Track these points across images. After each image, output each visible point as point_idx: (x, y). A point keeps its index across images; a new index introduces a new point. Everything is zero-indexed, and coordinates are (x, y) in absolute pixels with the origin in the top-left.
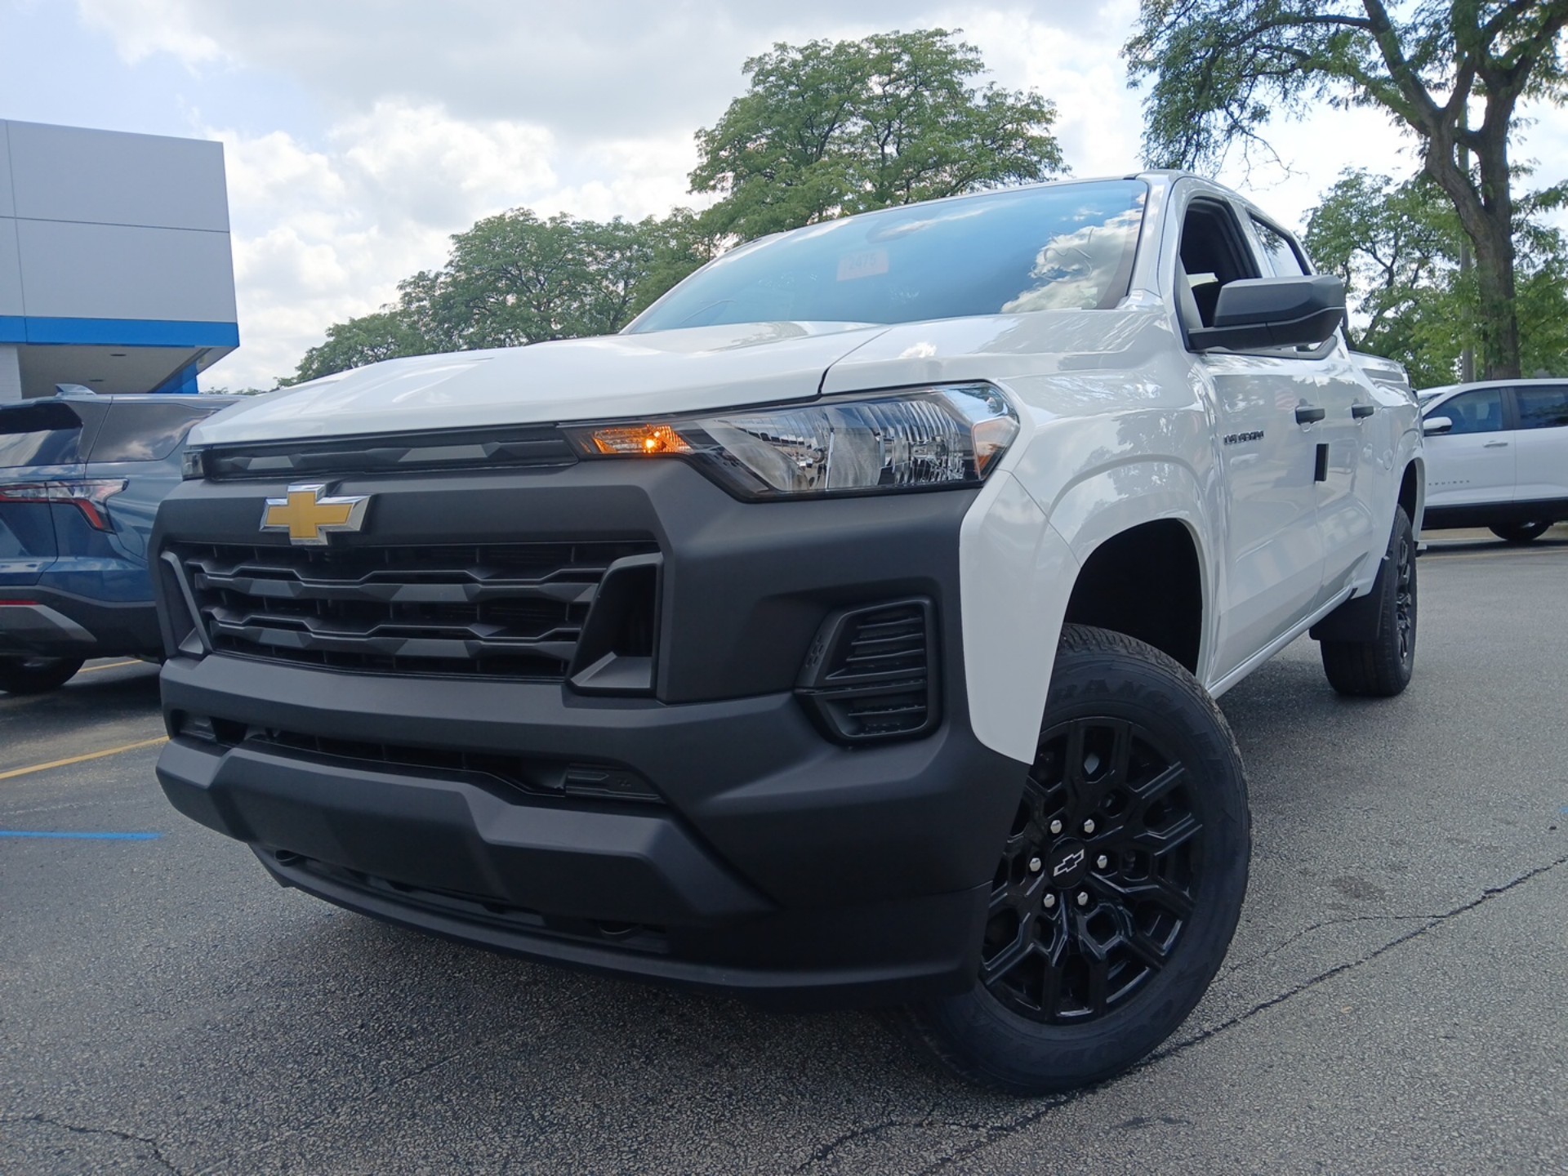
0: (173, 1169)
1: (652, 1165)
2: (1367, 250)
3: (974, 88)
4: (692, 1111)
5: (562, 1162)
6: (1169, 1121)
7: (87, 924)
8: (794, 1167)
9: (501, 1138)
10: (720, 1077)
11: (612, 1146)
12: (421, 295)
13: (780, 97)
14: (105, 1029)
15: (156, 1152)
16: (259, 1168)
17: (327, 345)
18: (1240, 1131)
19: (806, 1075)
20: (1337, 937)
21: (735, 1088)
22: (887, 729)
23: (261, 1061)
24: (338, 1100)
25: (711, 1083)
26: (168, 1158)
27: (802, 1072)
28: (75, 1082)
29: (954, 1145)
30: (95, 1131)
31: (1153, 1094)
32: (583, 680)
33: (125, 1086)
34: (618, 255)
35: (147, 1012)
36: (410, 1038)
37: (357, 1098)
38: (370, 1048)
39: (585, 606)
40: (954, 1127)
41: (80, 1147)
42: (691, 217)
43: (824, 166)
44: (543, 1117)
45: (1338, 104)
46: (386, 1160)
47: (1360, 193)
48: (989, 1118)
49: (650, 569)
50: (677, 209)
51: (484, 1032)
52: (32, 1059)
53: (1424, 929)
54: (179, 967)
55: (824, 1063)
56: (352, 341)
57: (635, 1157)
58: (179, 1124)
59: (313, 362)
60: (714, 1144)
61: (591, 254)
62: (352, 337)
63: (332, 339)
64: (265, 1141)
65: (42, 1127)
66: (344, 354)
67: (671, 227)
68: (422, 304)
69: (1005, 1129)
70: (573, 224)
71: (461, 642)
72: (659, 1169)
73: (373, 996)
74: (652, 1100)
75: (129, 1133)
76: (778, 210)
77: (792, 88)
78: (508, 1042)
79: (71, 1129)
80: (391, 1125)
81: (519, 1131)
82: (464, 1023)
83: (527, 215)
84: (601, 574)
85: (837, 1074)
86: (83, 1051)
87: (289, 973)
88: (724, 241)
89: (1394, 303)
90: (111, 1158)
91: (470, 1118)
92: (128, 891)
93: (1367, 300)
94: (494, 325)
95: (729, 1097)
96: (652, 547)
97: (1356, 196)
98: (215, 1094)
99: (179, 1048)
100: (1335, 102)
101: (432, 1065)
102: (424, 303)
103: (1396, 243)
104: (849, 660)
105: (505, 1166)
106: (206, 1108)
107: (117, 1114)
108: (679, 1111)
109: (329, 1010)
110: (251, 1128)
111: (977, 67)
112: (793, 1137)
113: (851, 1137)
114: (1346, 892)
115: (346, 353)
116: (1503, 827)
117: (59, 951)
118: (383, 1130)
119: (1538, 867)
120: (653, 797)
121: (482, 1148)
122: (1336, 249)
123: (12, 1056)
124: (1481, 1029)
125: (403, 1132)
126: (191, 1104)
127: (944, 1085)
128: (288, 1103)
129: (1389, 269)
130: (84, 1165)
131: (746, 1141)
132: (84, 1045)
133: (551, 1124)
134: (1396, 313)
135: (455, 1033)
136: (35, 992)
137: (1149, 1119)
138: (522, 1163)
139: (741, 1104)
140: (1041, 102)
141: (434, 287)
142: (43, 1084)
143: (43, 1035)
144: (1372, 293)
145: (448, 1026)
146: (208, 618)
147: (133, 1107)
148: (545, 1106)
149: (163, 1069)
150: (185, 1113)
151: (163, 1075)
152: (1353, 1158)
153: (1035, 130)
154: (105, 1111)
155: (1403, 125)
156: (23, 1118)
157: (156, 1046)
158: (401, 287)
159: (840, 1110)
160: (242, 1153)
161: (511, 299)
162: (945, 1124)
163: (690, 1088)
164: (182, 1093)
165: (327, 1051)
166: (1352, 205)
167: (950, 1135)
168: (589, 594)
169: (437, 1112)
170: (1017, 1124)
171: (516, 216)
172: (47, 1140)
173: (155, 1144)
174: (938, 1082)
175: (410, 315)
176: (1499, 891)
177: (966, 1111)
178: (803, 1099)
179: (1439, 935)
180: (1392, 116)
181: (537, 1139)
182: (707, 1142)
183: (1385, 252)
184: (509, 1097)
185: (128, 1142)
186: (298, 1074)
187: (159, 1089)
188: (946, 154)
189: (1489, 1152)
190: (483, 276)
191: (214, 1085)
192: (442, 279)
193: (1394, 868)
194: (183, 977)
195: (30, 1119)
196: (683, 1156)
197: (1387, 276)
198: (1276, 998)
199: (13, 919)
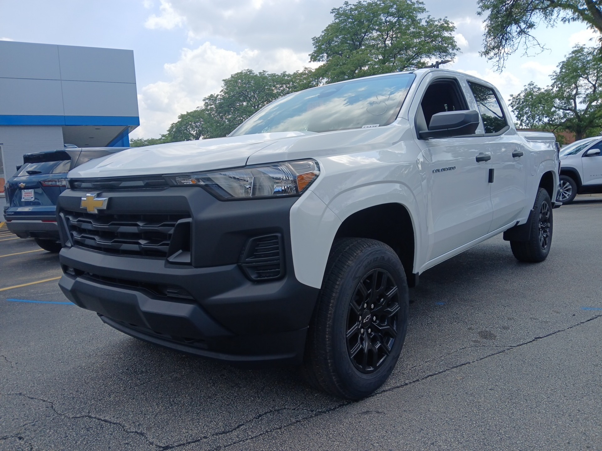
0: (56, 411)
1: (202, 418)
2: (585, 78)
3: (422, 18)
4: (221, 401)
5: (174, 415)
6: (378, 412)
7: (52, 333)
8: (247, 421)
9: (158, 407)
10: (235, 391)
11: (192, 411)
12: (212, 103)
13: (345, 24)
14: (48, 367)
15: (52, 406)
16: (81, 412)
17: (178, 122)
18: (400, 417)
19: (263, 391)
20: (470, 352)
21: (238, 395)
22: (267, 277)
23: (92, 379)
24: (112, 393)
25: (231, 393)
26: (55, 408)
27: (262, 390)
28: (34, 384)
29: (303, 416)
30: (36, 399)
31: (377, 403)
32: (171, 259)
33: (48, 385)
34: (284, 86)
35: (62, 362)
36: (141, 374)
37: (118, 392)
38: (127, 376)
39: (170, 235)
40: (305, 411)
41: (30, 403)
42: (311, 71)
43: (362, 50)
44: (173, 401)
45: (565, 21)
46: (120, 412)
47: (583, 55)
48: (318, 408)
49: (188, 223)
50: (306, 68)
51: (165, 373)
52: (23, 376)
53: (505, 351)
54: (76, 348)
55: (270, 388)
56: (187, 120)
57: (197, 415)
58: (61, 398)
59: (173, 129)
60: (224, 412)
61: (274, 86)
62: (187, 119)
63: (180, 120)
64: (85, 404)
65: (20, 397)
66: (184, 125)
67: (303, 75)
68: (212, 106)
69: (322, 412)
70: (268, 75)
71: (137, 245)
72: (203, 419)
73: (134, 360)
74: (210, 397)
75: (46, 400)
76: (343, 68)
77: (350, 20)
78: (171, 377)
79: (29, 398)
80: (125, 401)
81: (164, 405)
82: (160, 370)
83: (250, 72)
84: (174, 224)
85: (273, 392)
86: (39, 374)
87: (110, 351)
88: (323, 80)
89: (596, 99)
90: (38, 407)
91: (150, 400)
92: (68, 322)
93: (585, 98)
94: (238, 114)
95: (235, 397)
96: (189, 216)
97: (580, 56)
98: (75, 389)
99: (68, 374)
100: (564, 20)
101: (145, 383)
102: (213, 106)
103: (597, 75)
104: (255, 254)
105: (156, 416)
106: (71, 393)
107: (44, 394)
108: (217, 401)
109: (119, 364)
110: (83, 400)
111: (423, 10)
112: (251, 411)
113: (270, 412)
114: (482, 336)
115: (185, 125)
116: (555, 314)
117: (40, 342)
118: (122, 403)
119: (561, 329)
120: (191, 298)
121: (151, 410)
122: (572, 78)
123: (17, 374)
124: (505, 387)
125: (128, 404)
126: (67, 392)
127: (308, 397)
128: (96, 393)
129: (594, 86)
130: (30, 409)
131: (235, 412)
132: (40, 372)
133: (175, 403)
134: (597, 103)
135: (156, 373)
136: (30, 354)
137: (371, 412)
138: (161, 415)
139: (238, 400)
140: (448, 22)
141: (216, 100)
142: (24, 383)
143: (28, 368)
144: (587, 95)
145: (154, 371)
146: (72, 235)
147: (49, 392)
148: (175, 397)
149: (61, 381)
150: (64, 394)
151: (61, 382)
152: (434, 428)
153: (446, 34)
154: (40, 393)
155: (594, 28)
156: (16, 394)
157: (61, 373)
158: (204, 100)
159: (269, 403)
160: (78, 408)
161: (245, 104)
162: (303, 409)
163: (224, 394)
164: (65, 388)
165: (114, 377)
166: (579, 60)
167: (303, 413)
168: (172, 231)
169: (141, 398)
170: (327, 411)
171: (246, 72)
172: (21, 401)
173: (52, 404)
174: (306, 396)
175: (208, 111)
176: (541, 338)
177: (311, 406)
178: (259, 399)
179: (508, 353)
180: (589, 25)
181: (169, 408)
182: (222, 411)
183: (592, 78)
184: (165, 394)
185: (45, 403)
186: (102, 384)
187: (58, 387)
188: (410, 45)
189: (483, 429)
190: (234, 96)
191: (75, 386)
192: (219, 97)
193: (504, 328)
194: (76, 351)
195: (18, 394)
196: (213, 415)
197: (593, 88)
198: (437, 373)
199: (29, 330)
